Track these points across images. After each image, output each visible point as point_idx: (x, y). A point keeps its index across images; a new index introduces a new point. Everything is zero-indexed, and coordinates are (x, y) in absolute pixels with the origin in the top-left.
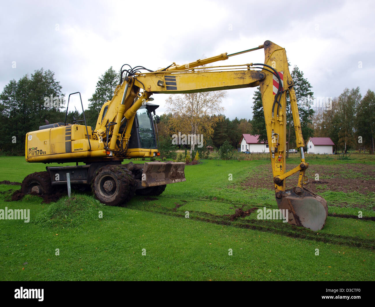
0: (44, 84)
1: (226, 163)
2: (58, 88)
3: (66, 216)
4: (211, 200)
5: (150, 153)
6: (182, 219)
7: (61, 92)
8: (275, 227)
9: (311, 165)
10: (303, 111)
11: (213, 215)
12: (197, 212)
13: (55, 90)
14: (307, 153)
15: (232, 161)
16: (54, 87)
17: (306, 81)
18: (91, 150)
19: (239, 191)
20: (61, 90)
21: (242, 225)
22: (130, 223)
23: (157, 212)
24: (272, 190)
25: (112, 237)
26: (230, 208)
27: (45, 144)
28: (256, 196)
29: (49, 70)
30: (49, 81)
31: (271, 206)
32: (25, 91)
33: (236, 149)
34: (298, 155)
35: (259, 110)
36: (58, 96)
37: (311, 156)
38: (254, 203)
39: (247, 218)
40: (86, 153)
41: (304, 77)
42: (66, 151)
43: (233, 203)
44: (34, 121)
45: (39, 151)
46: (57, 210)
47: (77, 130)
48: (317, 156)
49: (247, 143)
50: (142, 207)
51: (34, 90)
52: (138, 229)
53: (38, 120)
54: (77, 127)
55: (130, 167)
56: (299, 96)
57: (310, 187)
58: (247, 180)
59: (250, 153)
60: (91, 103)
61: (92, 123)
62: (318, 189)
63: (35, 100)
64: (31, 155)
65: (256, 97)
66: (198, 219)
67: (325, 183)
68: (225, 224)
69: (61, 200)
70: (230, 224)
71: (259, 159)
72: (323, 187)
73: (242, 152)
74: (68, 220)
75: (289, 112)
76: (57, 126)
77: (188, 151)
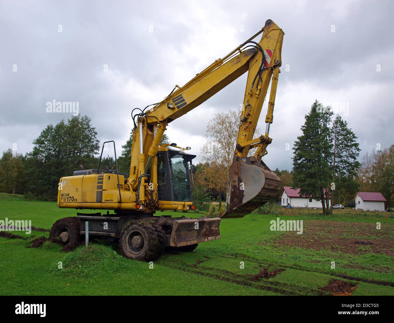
0: (79, 130)
1: (263, 217)
2: (93, 134)
3: (80, 266)
4: (236, 257)
5: (184, 206)
6: (200, 277)
7: (95, 138)
8: (300, 291)
9: (357, 223)
10: (348, 163)
11: (235, 274)
12: (218, 269)
13: (90, 136)
14: (355, 209)
15: (269, 216)
16: (89, 133)
17: (350, 132)
18: (122, 202)
19: (271, 249)
20: (96, 136)
21: (263, 286)
22: (145, 277)
23: (175, 267)
24: (306, 249)
25: (123, 291)
26: (255, 268)
27: (77, 191)
28: (287, 255)
29: (86, 116)
30: (85, 127)
31: (300, 267)
32: (61, 136)
33: (276, 203)
34: (345, 212)
35: (299, 162)
36: (93, 142)
37: (359, 213)
38: (282, 263)
39: (271, 279)
40: (116, 205)
41: (348, 127)
42: (97, 201)
43: (260, 261)
44: (67, 167)
45: (70, 197)
46: (72, 259)
47: (109, 179)
48: (366, 213)
49: (288, 197)
50: (162, 262)
51: (70, 135)
52: (152, 285)
53: (71, 166)
54: (109, 177)
55: (161, 222)
56: (342, 147)
57: (351, 248)
58: (281, 237)
59: (291, 207)
60: (125, 150)
61: (124, 170)
62: (359, 250)
63: (70, 145)
64: (62, 201)
65: (297, 147)
66: (218, 277)
67: (368, 243)
68: (245, 284)
69: (78, 249)
70: (250, 285)
71: (300, 214)
72: (365, 249)
73: (283, 206)
74: (81, 270)
75: (333, 164)
76: (90, 173)
77: (223, 203)
